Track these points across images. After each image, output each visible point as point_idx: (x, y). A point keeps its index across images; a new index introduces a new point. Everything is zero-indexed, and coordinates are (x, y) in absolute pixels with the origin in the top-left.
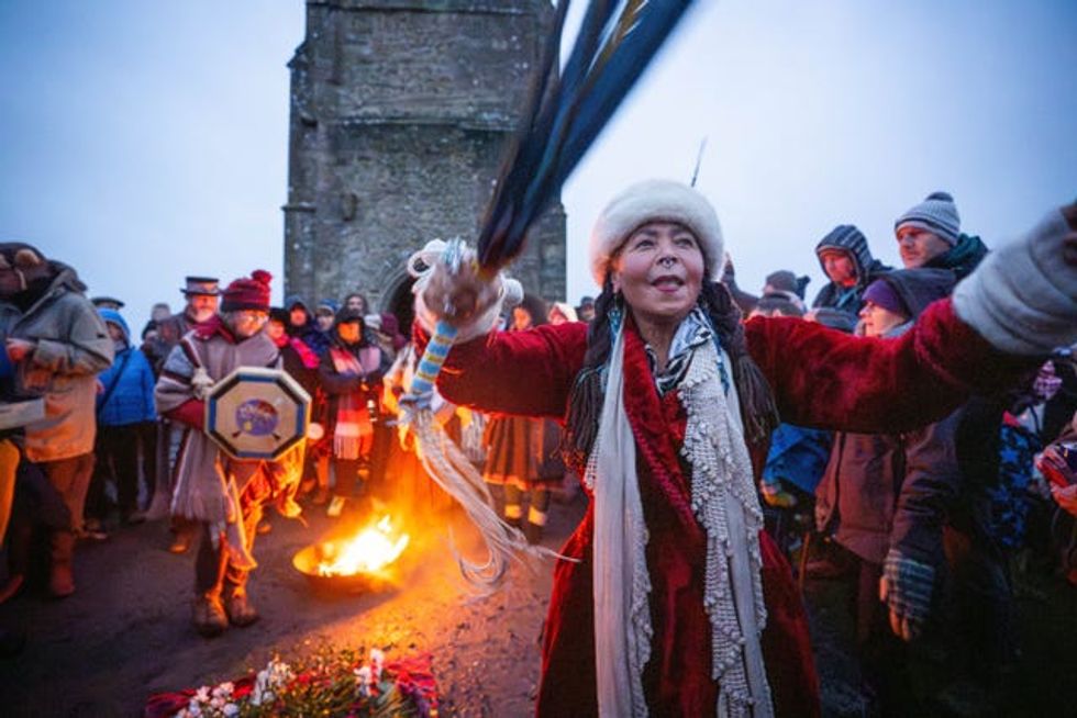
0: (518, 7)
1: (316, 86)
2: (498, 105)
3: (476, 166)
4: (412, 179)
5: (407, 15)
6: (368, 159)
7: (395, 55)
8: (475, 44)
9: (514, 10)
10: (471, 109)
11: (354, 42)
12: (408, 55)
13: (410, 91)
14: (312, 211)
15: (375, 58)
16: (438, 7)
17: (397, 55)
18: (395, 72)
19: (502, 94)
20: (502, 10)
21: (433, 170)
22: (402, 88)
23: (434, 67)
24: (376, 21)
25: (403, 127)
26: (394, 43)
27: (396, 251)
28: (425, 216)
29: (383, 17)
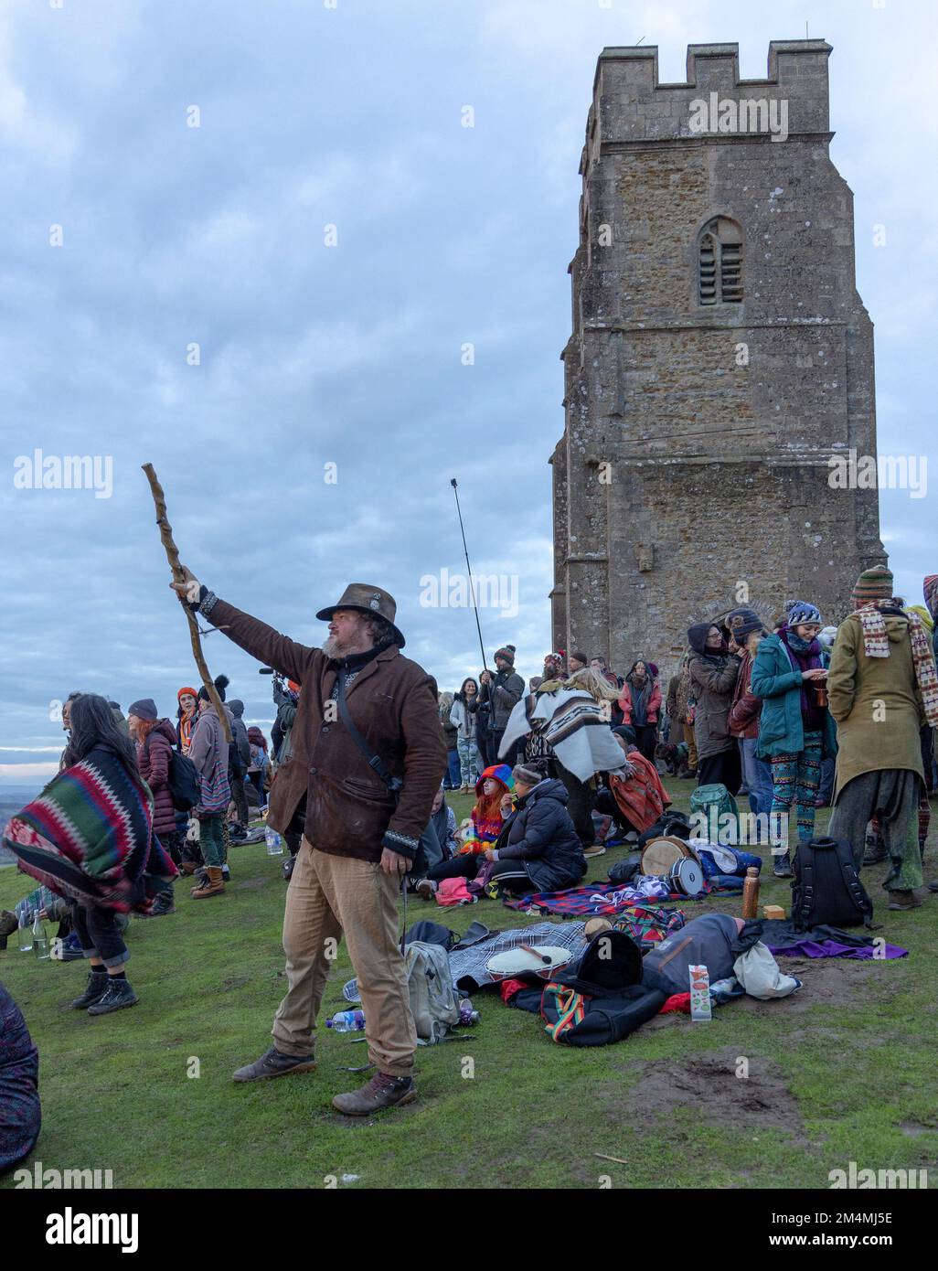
0: (824, 317)
1: (598, 422)
2: (802, 433)
3: (786, 508)
4: (715, 524)
5: (695, 334)
6: (666, 504)
7: (682, 382)
8: (777, 362)
9: (818, 320)
10: (773, 439)
11: (636, 369)
12: (698, 380)
13: (702, 421)
14: (604, 562)
15: (661, 386)
16: (732, 322)
17: (685, 380)
18: (682, 400)
19: (807, 420)
20: (805, 321)
21: (739, 515)
22: (693, 419)
23: (730, 392)
24: (660, 342)
25: (702, 467)
26: (681, 367)
27: (699, 604)
28: (730, 565)
29: (669, 337)
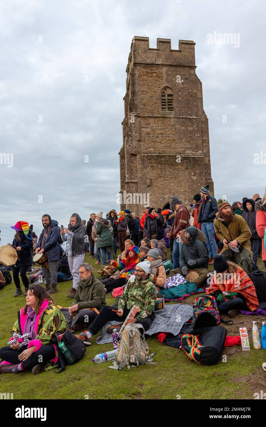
0: (195, 116)
1: (134, 142)
2: (190, 148)
3: (187, 169)
4: (168, 173)
5: (161, 119)
6: (154, 167)
7: (157, 132)
8: (183, 128)
9: (194, 117)
10: (182, 149)
11: (145, 128)
12: (162, 132)
13: (163, 143)
14: (136, 183)
15: (151, 133)
16: (171, 116)
17: (159, 132)
18: (158, 137)
19: (192, 144)
20: (190, 117)
21: (174, 170)
22: (161, 143)
23: (171, 136)
24: (151, 121)
25: (164, 156)
26: (157, 128)
27: (164, 195)
28: (172, 184)
29: (154, 119)
